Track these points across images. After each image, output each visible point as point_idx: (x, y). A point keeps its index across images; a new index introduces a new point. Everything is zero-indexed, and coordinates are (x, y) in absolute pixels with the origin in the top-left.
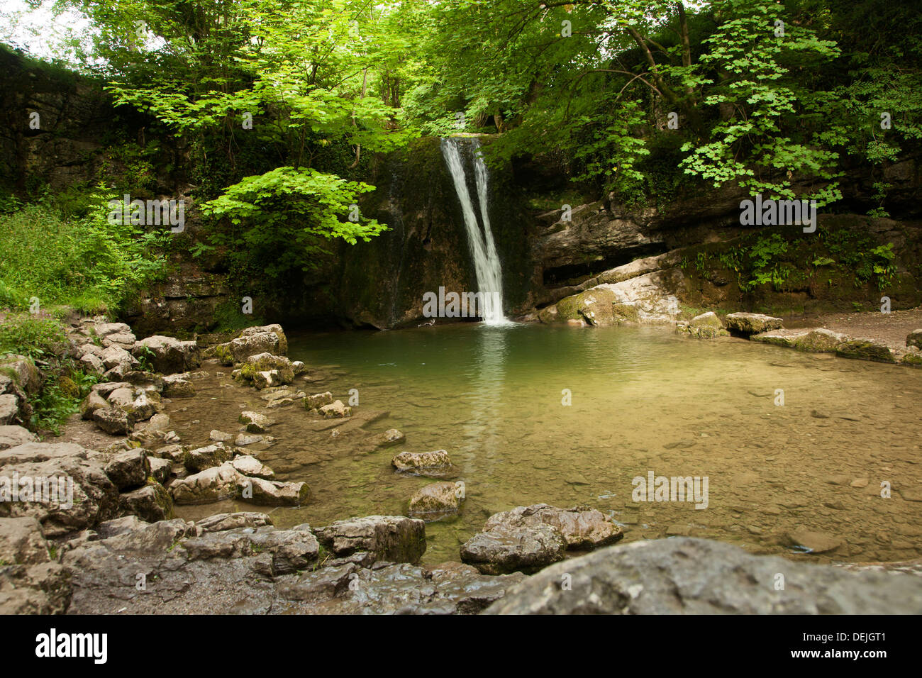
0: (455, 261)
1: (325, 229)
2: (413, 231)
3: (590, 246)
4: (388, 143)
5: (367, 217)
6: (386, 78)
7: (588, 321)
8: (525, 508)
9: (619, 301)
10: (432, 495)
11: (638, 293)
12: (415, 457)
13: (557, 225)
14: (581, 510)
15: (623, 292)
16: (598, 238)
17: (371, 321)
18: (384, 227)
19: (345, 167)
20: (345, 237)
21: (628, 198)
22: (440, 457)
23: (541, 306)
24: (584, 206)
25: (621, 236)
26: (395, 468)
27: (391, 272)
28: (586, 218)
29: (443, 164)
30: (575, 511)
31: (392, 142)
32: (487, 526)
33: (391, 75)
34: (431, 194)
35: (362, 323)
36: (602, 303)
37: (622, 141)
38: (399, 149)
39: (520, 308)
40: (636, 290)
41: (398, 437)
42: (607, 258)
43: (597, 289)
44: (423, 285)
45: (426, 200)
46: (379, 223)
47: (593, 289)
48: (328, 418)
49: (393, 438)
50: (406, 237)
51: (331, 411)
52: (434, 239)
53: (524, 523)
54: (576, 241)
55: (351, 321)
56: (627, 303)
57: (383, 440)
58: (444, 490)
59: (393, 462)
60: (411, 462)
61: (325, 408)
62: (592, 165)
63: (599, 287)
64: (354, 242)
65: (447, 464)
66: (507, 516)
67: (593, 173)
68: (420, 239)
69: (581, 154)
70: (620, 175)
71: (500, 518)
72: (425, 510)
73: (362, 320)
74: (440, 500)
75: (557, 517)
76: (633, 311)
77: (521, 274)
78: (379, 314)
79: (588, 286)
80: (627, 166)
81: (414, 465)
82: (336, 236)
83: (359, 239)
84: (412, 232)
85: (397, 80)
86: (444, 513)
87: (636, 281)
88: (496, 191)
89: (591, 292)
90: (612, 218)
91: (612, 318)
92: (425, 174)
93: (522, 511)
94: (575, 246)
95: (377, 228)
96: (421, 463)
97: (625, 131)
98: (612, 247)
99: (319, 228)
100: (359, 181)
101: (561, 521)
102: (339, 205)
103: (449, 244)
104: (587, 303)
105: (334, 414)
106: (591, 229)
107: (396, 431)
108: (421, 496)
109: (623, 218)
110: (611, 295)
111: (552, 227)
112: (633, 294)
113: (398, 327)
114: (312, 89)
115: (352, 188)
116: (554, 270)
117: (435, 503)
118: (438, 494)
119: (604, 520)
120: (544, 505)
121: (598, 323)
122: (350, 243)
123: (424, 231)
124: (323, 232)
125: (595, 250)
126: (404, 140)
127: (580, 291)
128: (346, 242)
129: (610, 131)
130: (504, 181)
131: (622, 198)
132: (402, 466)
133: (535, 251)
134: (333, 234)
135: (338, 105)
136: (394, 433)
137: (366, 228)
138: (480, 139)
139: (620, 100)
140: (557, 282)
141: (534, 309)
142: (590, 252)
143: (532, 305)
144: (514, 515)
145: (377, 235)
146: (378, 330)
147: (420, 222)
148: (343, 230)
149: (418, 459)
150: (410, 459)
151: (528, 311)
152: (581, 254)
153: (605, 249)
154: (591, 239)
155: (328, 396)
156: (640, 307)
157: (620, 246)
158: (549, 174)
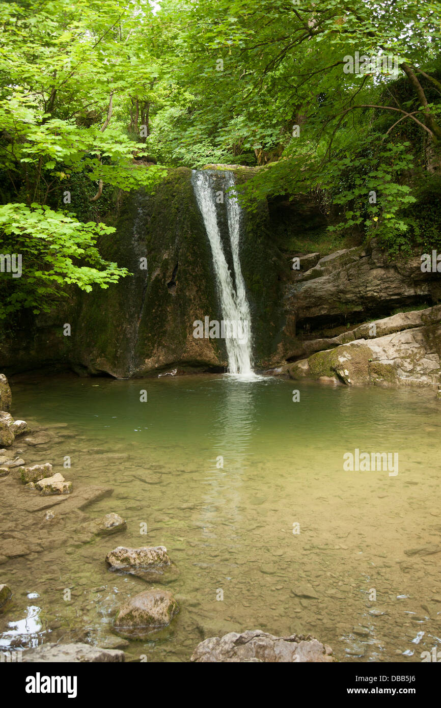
0: (202, 308)
1: (57, 274)
2: (157, 272)
3: (348, 296)
4: (132, 180)
5: (106, 260)
6: (134, 100)
7: (342, 379)
8: (238, 635)
9: (377, 359)
10: (143, 607)
11: (397, 351)
12: (131, 553)
13: (314, 271)
14: (300, 639)
15: (381, 348)
16: (357, 287)
17: (108, 369)
18: (124, 272)
19: (86, 199)
20: (80, 284)
21: (391, 246)
22: (158, 555)
23: (291, 360)
24: (344, 251)
25: (383, 286)
26: (109, 565)
27: (132, 316)
28: (346, 264)
29: (192, 200)
30: (292, 640)
31: (136, 179)
32: (196, 653)
33: (140, 97)
34: (179, 233)
35: (98, 370)
36: (357, 360)
37: (385, 189)
38: (143, 188)
39: (269, 360)
40: (395, 348)
41: (117, 524)
42: (367, 309)
43: (352, 345)
44: (165, 332)
45: (173, 238)
46: (119, 266)
47: (348, 344)
48: (45, 495)
49: (112, 525)
50: (150, 278)
51: (49, 486)
52: (181, 282)
53: (235, 653)
54: (333, 289)
55: (86, 368)
56: (385, 361)
57: (101, 527)
58: (157, 601)
59: (107, 558)
60: (126, 560)
61: (43, 482)
62: (352, 213)
63: (355, 342)
64: (89, 289)
65: (166, 562)
66: (218, 644)
67: (351, 223)
68: (165, 281)
69: (341, 200)
70: (381, 225)
71: (211, 645)
72: (133, 625)
73: (98, 367)
74: (150, 614)
75: (272, 648)
76: (391, 371)
77: (272, 323)
78: (116, 360)
79: (344, 340)
80: (388, 216)
81: (129, 563)
82: (69, 283)
83: (94, 285)
84: (156, 274)
85: (147, 104)
86: (154, 628)
87: (396, 337)
88: (249, 232)
89: (347, 348)
90: (373, 266)
91: (368, 377)
92: (173, 210)
93: (235, 639)
94: (332, 295)
95: (115, 272)
96: (138, 561)
97: (389, 177)
98: (372, 297)
99: (52, 272)
100: (97, 221)
101: (277, 652)
102: (75, 247)
103: (195, 289)
104: (341, 360)
105: (52, 490)
106: (349, 277)
107: (116, 516)
108: (131, 608)
109: (386, 267)
110: (368, 352)
111: (308, 272)
112: (392, 352)
113: (136, 377)
114: (49, 118)
115: (90, 229)
116: (308, 320)
117: (145, 617)
118: (150, 606)
119: (324, 653)
120: (259, 632)
121: (352, 382)
122: (85, 291)
123: (170, 272)
124: (56, 278)
125: (353, 301)
126: (149, 178)
127: (336, 345)
128: (80, 289)
129: (372, 177)
130: (258, 221)
131: (385, 245)
132: (117, 564)
133: (289, 299)
134: (67, 279)
135: (77, 138)
136: (115, 519)
137: (104, 274)
138: (235, 173)
139: (386, 141)
140: (311, 332)
141: (284, 362)
142: (348, 302)
143: (282, 357)
144: (226, 643)
145: (116, 282)
146: (115, 378)
147: (166, 264)
148: (78, 275)
149: (134, 556)
150: (125, 555)
151: (278, 364)
152: (338, 304)
153: (364, 300)
154: (349, 288)
155: (48, 468)
156: (399, 367)
157: (380, 297)
158: (309, 213)
